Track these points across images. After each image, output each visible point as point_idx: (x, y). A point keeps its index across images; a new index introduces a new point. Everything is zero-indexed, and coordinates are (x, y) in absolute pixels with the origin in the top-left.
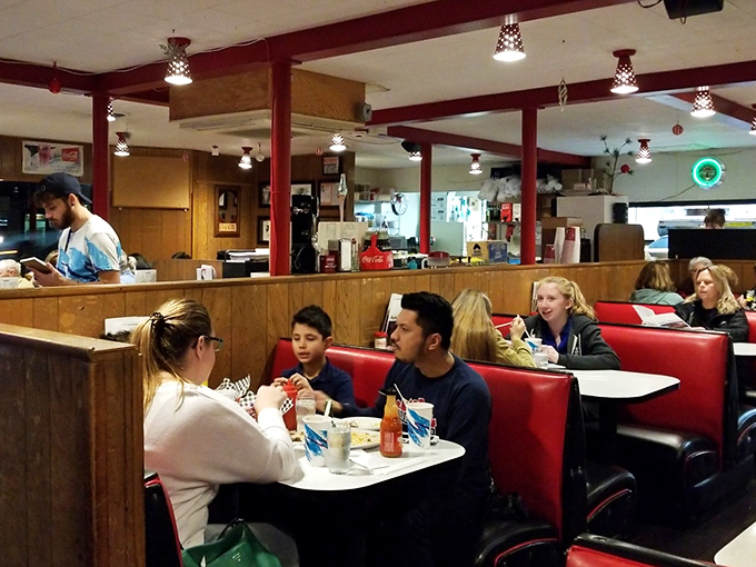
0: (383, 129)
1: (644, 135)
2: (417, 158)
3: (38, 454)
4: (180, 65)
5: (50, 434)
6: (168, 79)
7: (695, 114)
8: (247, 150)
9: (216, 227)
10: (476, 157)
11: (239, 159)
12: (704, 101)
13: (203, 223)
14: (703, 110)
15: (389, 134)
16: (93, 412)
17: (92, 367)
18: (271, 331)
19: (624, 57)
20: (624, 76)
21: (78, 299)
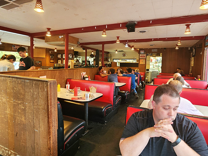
0: (80, 46)
1: (117, 49)
2: (84, 51)
3: (36, 99)
4: (49, 33)
5: (39, 95)
6: (46, 35)
7: (126, 46)
8: (56, 48)
9: (50, 61)
10: (93, 51)
11: (54, 50)
12: (127, 45)
13: (48, 60)
14: (127, 46)
15: (81, 47)
16: (49, 91)
17: (49, 83)
18: (66, 78)
19: (118, 37)
20: (118, 40)
21: (33, 72)
